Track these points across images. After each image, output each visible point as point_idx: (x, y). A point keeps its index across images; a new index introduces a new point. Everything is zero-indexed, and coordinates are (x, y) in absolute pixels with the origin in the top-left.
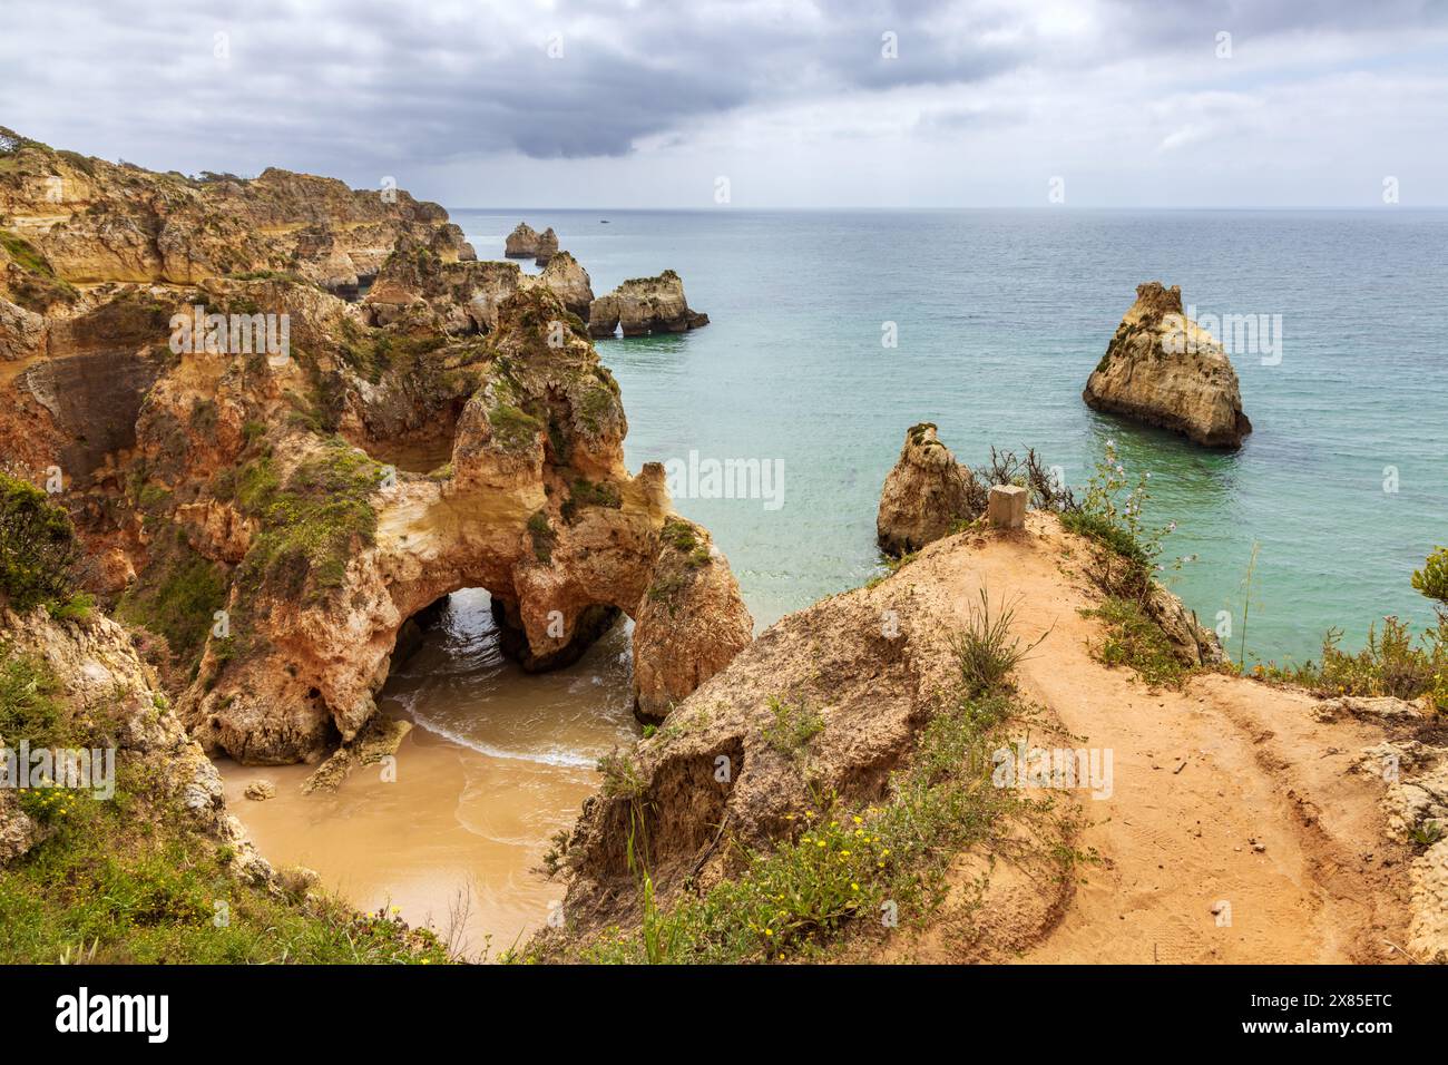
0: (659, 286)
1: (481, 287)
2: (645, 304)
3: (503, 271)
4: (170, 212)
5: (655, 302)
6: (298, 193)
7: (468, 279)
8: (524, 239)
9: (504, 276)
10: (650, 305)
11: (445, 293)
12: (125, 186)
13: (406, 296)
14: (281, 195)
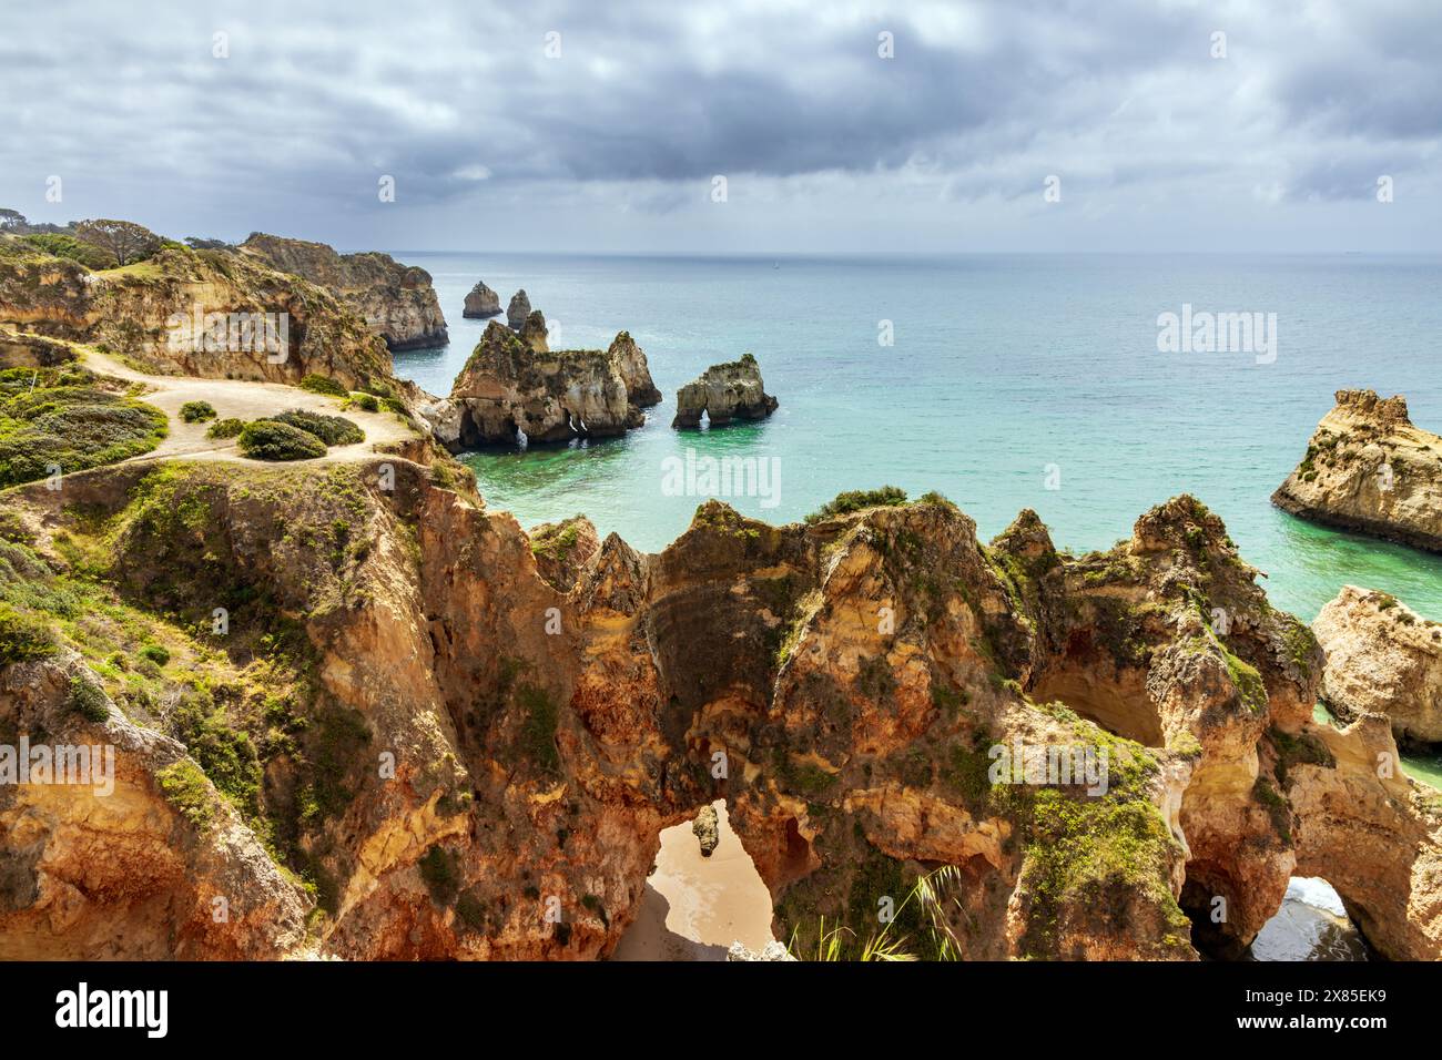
0: (741, 371)
1: (575, 378)
2: (730, 391)
3: (596, 360)
4: (308, 316)
5: (741, 390)
6: (290, 260)
7: (561, 369)
8: (483, 298)
9: (596, 365)
10: (735, 392)
11: (540, 385)
12: (261, 288)
13: (501, 390)
14: (273, 263)
